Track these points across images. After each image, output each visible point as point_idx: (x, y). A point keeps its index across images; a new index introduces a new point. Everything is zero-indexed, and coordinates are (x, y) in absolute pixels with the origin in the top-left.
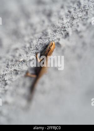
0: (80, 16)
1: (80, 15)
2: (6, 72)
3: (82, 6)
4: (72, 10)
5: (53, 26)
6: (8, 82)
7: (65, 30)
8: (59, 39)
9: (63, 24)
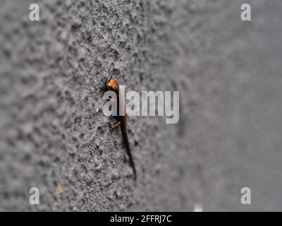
0: (113, 23)
1: (113, 21)
2: (93, 135)
3: (109, 9)
4: (103, 20)
5: (99, 50)
6: (101, 148)
7: (112, 49)
8: (113, 64)
9: (106, 42)
